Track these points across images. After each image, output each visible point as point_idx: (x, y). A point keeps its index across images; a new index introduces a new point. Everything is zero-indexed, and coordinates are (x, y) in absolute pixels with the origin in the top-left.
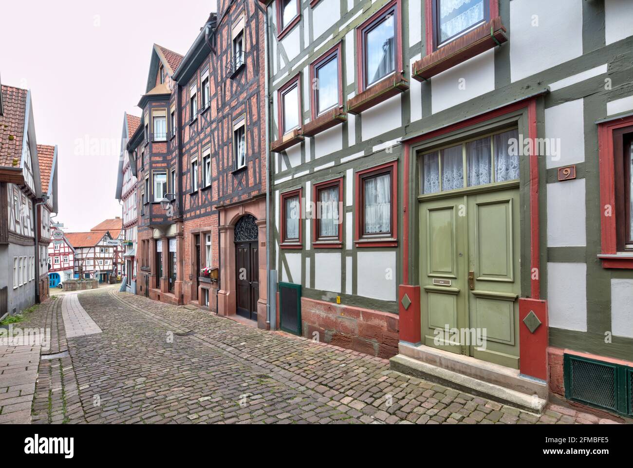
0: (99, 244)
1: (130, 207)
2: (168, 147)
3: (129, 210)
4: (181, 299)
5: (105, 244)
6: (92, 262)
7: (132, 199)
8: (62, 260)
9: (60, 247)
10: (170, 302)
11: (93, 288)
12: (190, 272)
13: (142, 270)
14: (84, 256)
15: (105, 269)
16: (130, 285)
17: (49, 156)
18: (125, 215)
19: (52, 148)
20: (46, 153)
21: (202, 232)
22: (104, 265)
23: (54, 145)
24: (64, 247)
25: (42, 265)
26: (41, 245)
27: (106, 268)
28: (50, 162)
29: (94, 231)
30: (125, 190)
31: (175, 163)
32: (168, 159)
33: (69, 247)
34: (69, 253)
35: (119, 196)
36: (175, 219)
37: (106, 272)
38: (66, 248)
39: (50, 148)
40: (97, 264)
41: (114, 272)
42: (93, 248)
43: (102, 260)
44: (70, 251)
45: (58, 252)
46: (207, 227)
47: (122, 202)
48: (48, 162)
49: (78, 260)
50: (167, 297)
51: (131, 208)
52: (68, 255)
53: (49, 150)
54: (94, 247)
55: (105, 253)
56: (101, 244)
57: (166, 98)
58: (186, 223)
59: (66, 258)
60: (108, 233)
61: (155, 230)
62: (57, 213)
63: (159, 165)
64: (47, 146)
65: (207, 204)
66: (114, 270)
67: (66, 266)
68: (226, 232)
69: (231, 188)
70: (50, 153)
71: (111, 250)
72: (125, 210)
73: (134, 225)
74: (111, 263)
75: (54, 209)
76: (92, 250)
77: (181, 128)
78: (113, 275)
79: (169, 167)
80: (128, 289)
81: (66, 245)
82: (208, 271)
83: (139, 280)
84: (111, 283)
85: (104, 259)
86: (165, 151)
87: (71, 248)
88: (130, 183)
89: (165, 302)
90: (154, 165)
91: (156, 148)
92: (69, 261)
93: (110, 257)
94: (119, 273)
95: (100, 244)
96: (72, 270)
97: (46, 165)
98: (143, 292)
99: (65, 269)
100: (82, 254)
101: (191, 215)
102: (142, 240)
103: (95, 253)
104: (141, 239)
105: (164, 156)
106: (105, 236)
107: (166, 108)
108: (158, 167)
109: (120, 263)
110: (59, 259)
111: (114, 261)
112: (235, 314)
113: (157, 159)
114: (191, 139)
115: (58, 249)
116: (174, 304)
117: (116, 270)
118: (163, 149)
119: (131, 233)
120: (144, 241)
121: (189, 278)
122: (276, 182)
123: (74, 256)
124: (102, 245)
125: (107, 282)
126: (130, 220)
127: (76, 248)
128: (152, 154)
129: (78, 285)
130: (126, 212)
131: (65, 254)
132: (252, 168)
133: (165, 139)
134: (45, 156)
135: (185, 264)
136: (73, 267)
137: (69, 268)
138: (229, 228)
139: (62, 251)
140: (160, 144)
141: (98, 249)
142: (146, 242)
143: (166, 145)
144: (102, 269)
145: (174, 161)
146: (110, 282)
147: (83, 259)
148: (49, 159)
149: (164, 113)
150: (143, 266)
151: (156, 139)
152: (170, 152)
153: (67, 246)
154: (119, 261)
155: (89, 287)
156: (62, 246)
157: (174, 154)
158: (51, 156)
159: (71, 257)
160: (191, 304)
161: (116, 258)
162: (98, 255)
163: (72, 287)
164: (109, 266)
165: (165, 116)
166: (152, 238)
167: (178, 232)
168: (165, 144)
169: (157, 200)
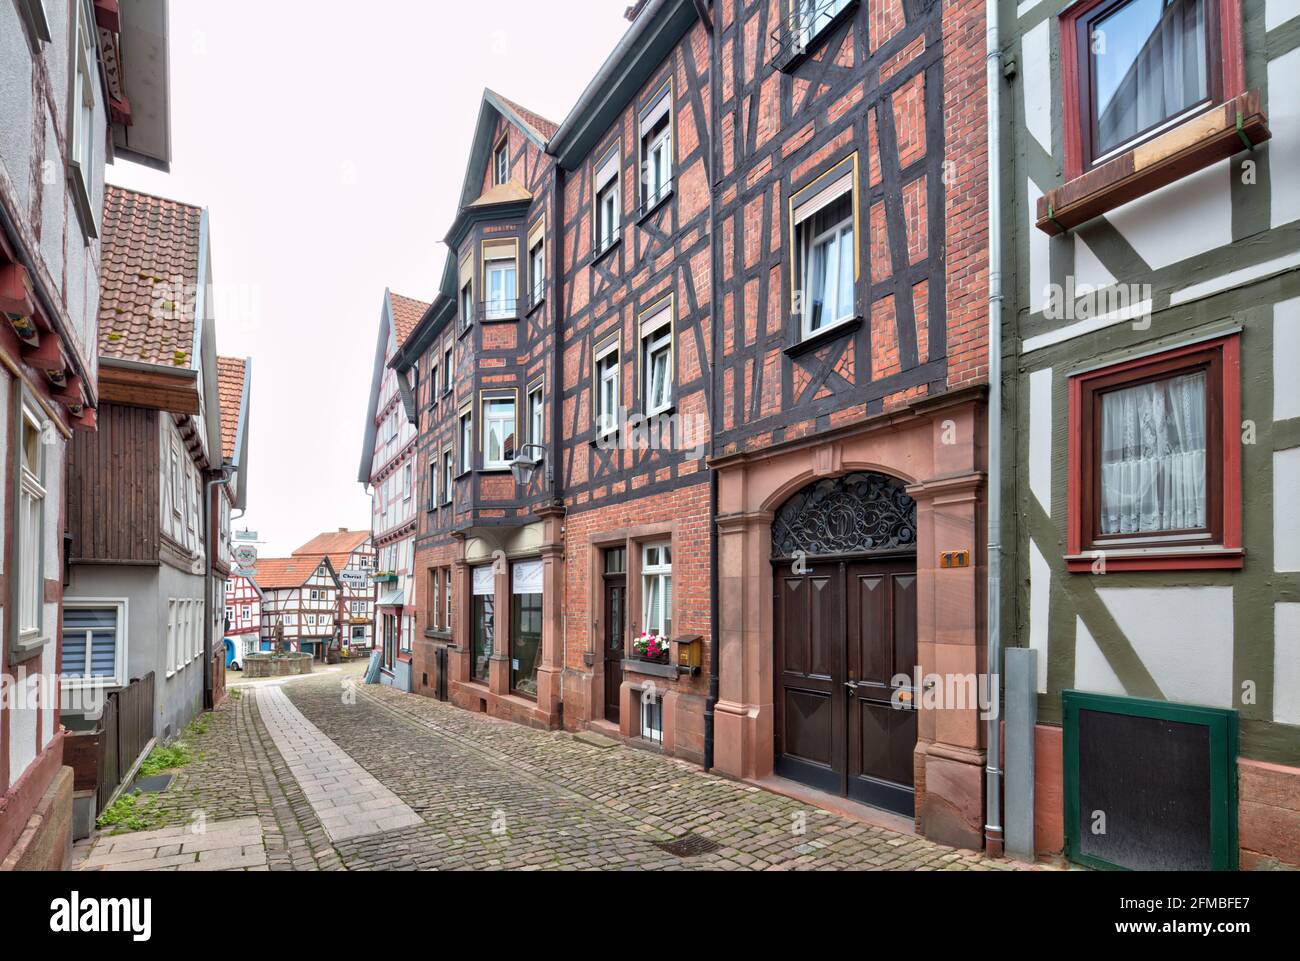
0: (308, 583)
1: (391, 497)
2: (522, 334)
3: (388, 504)
4: (557, 714)
5: (321, 582)
6: (294, 619)
7: (398, 481)
8: (239, 614)
9: (236, 588)
10: (523, 720)
11: (301, 673)
12: (587, 647)
13: (427, 637)
14: (281, 606)
15: (319, 633)
16: (391, 669)
17: (235, 380)
18: (378, 517)
19: (241, 364)
20: (229, 373)
21: (632, 539)
22: (317, 625)
23: (245, 358)
24: (244, 588)
25: (216, 621)
26: (216, 577)
27: (321, 631)
28: (236, 393)
29: (299, 556)
30: (379, 464)
31: (543, 370)
32: (519, 363)
33: (252, 587)
34: (252, 600)
35: (367, 477)
36: (541, 511)
37: (320, 640)
38: (246, 590)
39: (237, 363)
40: (304, 622)
41: (335, 640)
42: (298, 591)
43: (315, 616)
44: (255, 595)
45: (231, 597)
46: (651, 525)
47: (371, 488)
48: (232, 392)
49: (268, 614)
50: (511, 705)
51: (396, 499)
52: (250, 603)
53: (234, 368)
54: (300, 588)
55: (319, 600)
56: (313, 581)
57: (517, 213)
58: (574, 519)
59: (246, 610)
60: (327, 561)
61: (469, 542)
62: (243, 509)
63: (498, 379)
64: (230, 360)
65: (657, 461)
66: (336, 635)
67: (247, 625)
68: (745, 533)
69: (778, 399)
70: (236, 374)
71: (332, 595)
72: (377, 506)
73: (400, 538)
74: (331, 622)
75: (238, 501)
76: (295, 594)
77: (560, 279)
78: (334, 647)
79: (523, 380)
80: (385, 678)
81: (247, 584)
82: (660, 644)
83: (419, 661)
84: (331, 662)
85: (318, 612)
86: (513, 344)
87: (256, 591)
88: (394, 443)
89: (503, 718)
90: (484, 379)
91: (491, 338)
92: (253, 615)
93: (330, 608)
94: (346, 643)
95: (310, 583)
96: (257, 634)
97: (230, 398)
98: (431, 688)
99: (243, 632)
100: (276, 601)
101: (591, 495)
102: (429, 569)
103: (301, 600)
104: (427, 565)
105: (510, 356)
106: (321, 565)
107: (517, 239)
108: (496, 383)
109: (347, 621)
110: (233, 610)
111: (336, 618)
112: (772, 772)
113: (494, 363)
114: (594, 300)
115: (233, 591)
116: (535, 725)
117: (340, 635)
118: (508, 338)
119: (393, 555)
120: (433, 571)
121: (585, 661)
122: (1029, 345)
123: (262, 605)
124: (314, 583)
125: (323, 660)
126: (390, 526)
127: (265, 590)
128: (481, 353)
129: (274, 666)
130: (381, 508)
131: (245, 601)
132: (890, 317)
133: (512, 315)
134: (227, 379)
135: (569, 624)
136: (259, 629)
137: (252, 630)
138: (760, 521)
139: (239, 594)
140: (501, 326)
141: (306, 593)
142: (440, 572)
143: (516, 329)
144: (313, 633)
145: (540, 364)
146: (328, 660)
147: (277, 613)
148: (234, 387)
149: (511, 251)
150: (430, 627)
151: (490, 316)
152: (526, 345)
153: (249, 585)
154: (346, 617)
155: (294, 670)
156: (240, 584)
157: (539, 348)
158: (239, 380)
159: (255, 607)
160: (589, 728)
161: (339, 612)
162: (306, 605)
163: (262, 670)
164: (326, 628)
165: (514, 259)
166: (464, 562)
167: (551, 541)
168: (514, 327)
169: (491, 464)
